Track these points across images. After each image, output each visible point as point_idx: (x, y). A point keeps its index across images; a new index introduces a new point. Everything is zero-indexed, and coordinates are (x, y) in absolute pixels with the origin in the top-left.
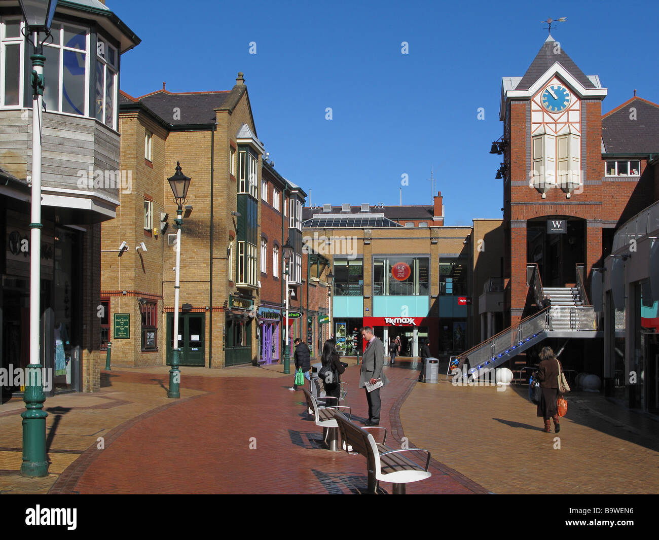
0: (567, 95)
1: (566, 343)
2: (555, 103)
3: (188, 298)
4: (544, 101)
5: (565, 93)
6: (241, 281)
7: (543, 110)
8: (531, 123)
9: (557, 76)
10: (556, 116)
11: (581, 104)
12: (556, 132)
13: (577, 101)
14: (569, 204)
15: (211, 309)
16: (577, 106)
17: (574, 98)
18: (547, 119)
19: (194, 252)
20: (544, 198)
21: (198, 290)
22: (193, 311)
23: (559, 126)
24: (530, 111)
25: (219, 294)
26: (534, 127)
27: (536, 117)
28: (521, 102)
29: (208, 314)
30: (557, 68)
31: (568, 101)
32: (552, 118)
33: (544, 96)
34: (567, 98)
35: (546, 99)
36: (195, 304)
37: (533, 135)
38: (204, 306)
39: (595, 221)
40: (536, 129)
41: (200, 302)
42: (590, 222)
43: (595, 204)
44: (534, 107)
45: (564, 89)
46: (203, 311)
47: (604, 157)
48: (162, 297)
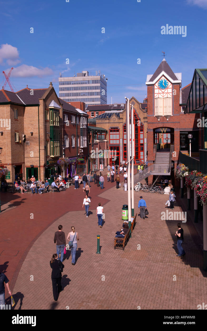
0: (167, 83)
1: (158, 177)
2: (163, 86)
3: (33, 163)
4: (159, 85)
5: (166, 82)
6: (52, 155)
7: (159, 89)
8: (154, 93)
9: (163, 75)
10: (163, 91)
11: (172, 86)
12: (163, 97)
13: (171, 85)
14: (167, 123)
15: (40, 166)
16: (171, 87)
17: (170, 84)
18: (160, 92)
19: (34, 147)
20: (159, 121)
21: (36, 160)
22: (34, 167)
23: (164, 94)
24: (154, 89)
25: (42, 161)
26: (155, 95)
27: (156, 91)
28: (151, 86)
29: (39, 168)
30: (163, 73)
31: (167, 85)
32: (161, 91)
33: (159, 83)
34: (167, 84)
35: (159, 84)
36: (35, 165)
37: (155, 98)
38: (37, 165)
39: (177, 129)
40: (156, 96)
41: (36, 164)
42: (175, 129)
43: (177, 123)
44: (155, 87)
45: (166, 81)
46: (37, 167)
47: (180, 105)
48: (24, 163)
